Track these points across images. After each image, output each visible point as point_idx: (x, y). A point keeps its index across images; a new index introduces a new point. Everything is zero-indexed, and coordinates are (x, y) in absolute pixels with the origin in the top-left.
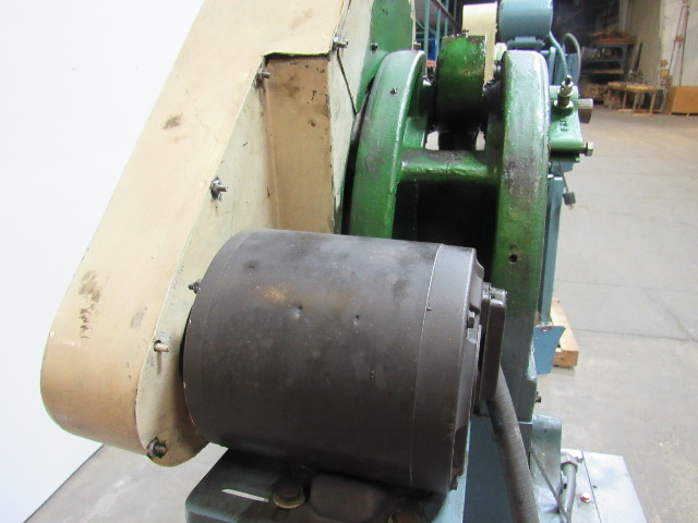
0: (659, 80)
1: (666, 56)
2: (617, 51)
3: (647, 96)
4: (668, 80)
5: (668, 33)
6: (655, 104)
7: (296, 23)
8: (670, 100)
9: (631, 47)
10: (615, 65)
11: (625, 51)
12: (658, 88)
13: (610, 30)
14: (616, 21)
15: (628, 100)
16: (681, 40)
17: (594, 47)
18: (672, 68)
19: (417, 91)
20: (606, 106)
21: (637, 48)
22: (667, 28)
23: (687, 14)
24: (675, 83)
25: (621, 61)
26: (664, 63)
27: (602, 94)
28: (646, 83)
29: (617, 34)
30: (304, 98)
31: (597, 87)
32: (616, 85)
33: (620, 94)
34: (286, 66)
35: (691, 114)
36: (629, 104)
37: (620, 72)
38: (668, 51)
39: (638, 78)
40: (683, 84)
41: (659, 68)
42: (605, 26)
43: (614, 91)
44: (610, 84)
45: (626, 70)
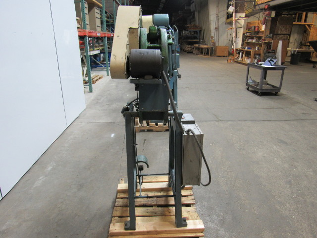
0: (211, 44)
1: (213, 34)
2: (196, 32)
3: (208, 49)
4: (214, 43)
5: (213, 26)
6: (210, 53)
7: (132, 24)
8: (215, 51)
9: (201, 31)
10: (196, 38)
11: (198, 32)
12: (211, 46)
13: (192, 24)
14: (195, 21)
15: (201, 51)
16: (217, 29)
17: (188, 31)
18: (215, 39)
19: (148, 35)
20: (194, 54)
21: (203, 31)
22: (212, 24)
23: (218, 19)
24: (217, 45)
25: (198, 36)
26: (212, 37)
27: (192, 49)
28: (207, 45)
29: (195, 26)
30: (135, 34)
31: (190, 46)
32: (197, 45)
33: (198, 49)
34: (132, 29)
35: (223, 56)
36: (202, 53)
37: (198, 40)
38: (213, 33)
39: (204, 43)
40: (220, 45)
41: (211, 39)
42: (191, 22)
43: (196, 48)
44: (194, 45)
45: (200, 40)
